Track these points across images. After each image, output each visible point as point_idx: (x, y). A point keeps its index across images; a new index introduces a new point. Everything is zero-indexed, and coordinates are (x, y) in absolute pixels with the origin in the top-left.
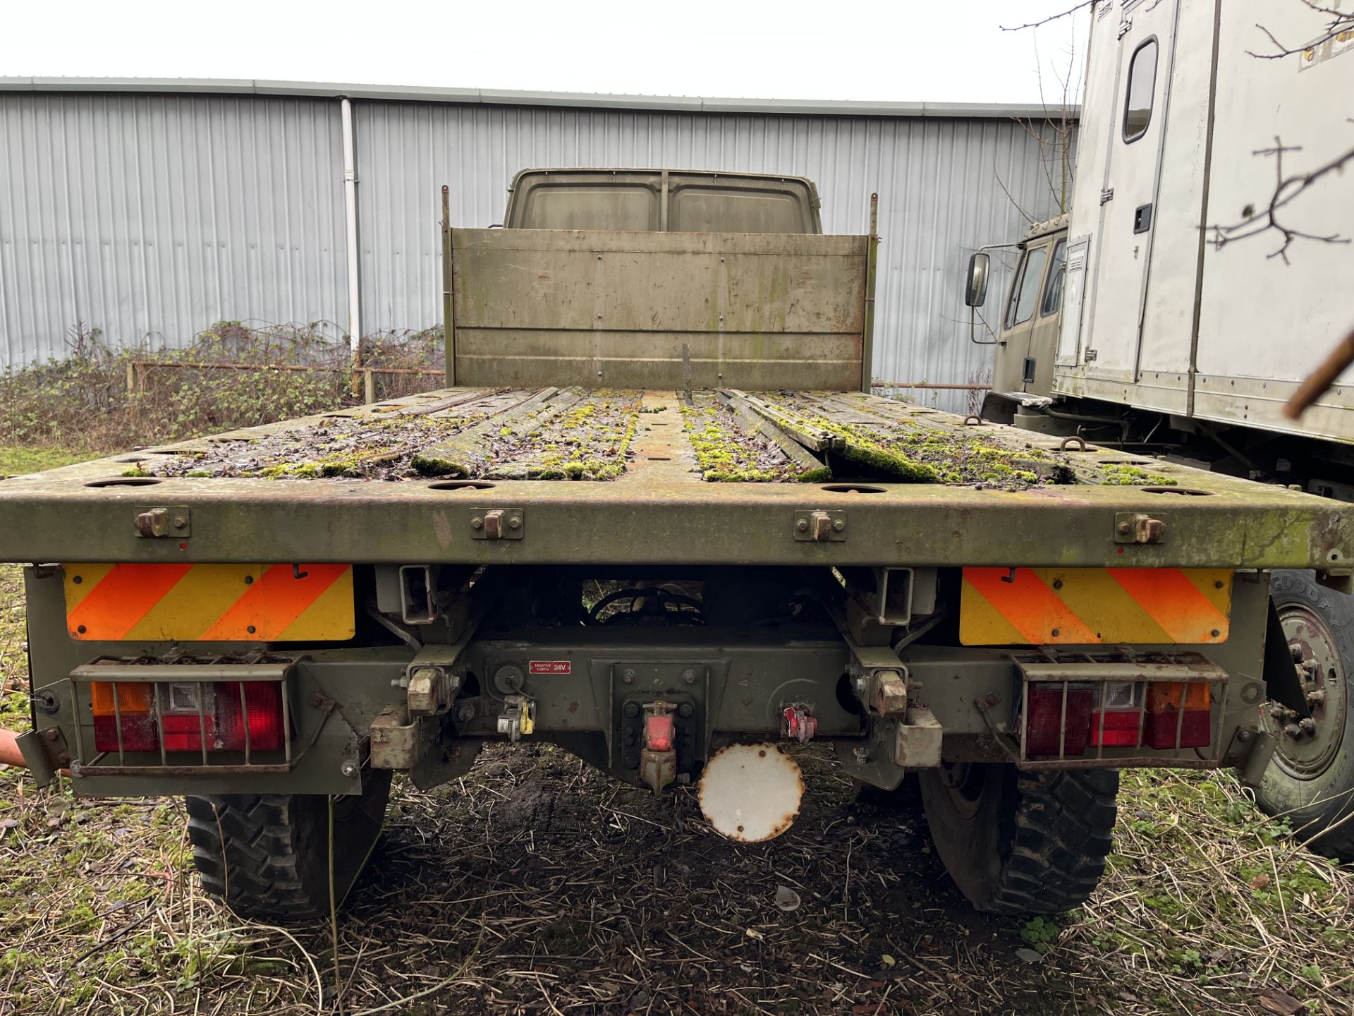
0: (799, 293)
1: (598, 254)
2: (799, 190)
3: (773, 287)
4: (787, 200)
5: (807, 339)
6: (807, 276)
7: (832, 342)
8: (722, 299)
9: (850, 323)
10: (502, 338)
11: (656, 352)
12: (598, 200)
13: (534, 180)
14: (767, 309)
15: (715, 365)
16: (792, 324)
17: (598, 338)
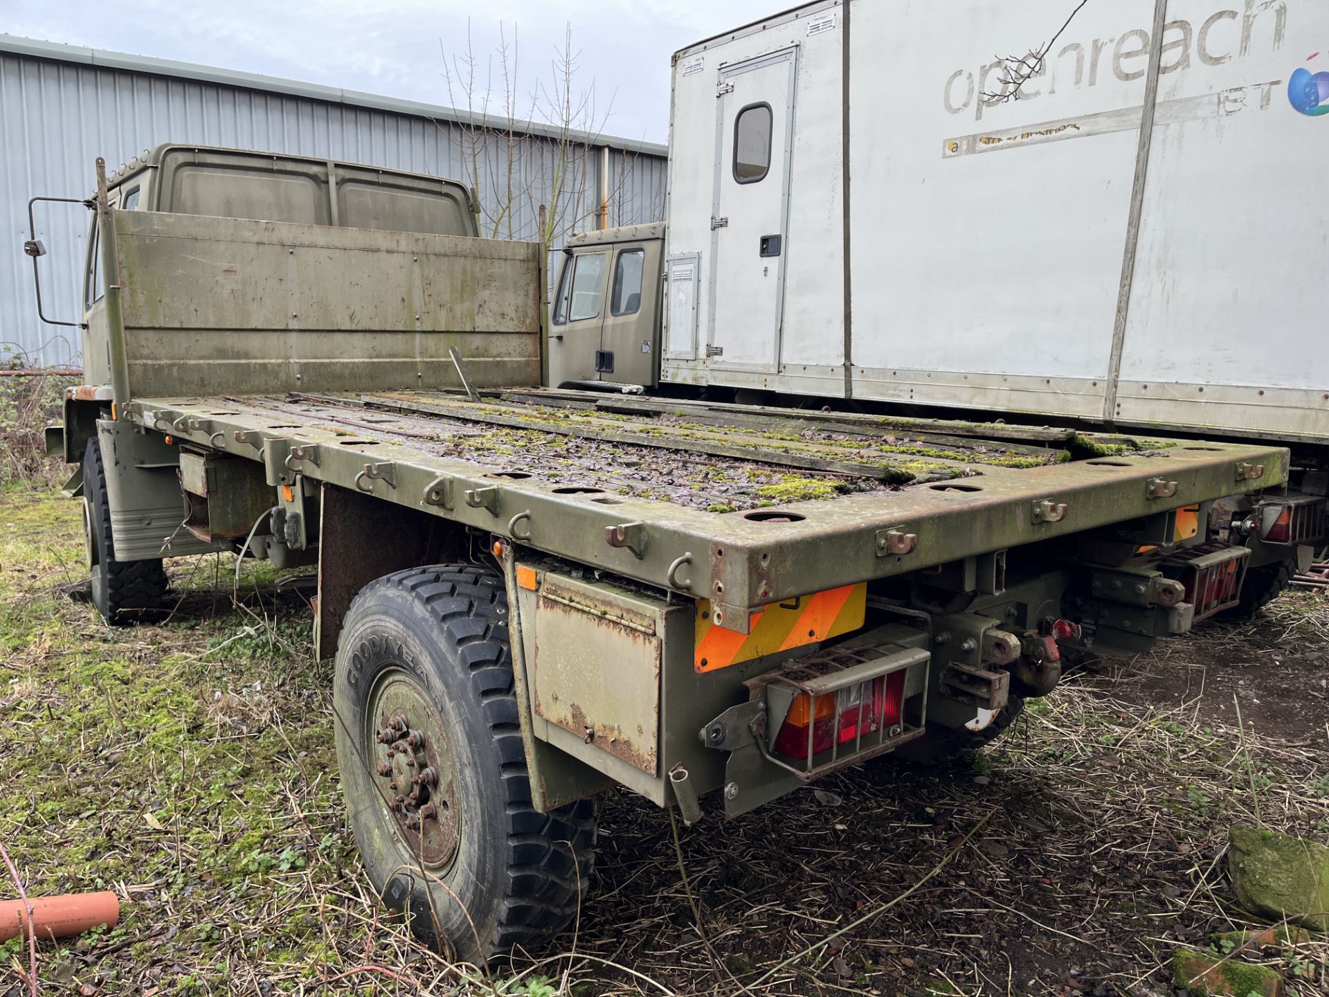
0: (485, 294)
1: (291, 248)
2: (457, 193)
3: (462, 287)
4: (446, 202)
5: (494, 338)
6: (491, 278)
7: (515, 341)
8: (417, 300)
9: (529, 324)
10: (181, 340)
11: (354, 353)
12: (256, 186)
14: (458, 308)
15: (414, 364)
16: (482, 324)
17: (293, 338)
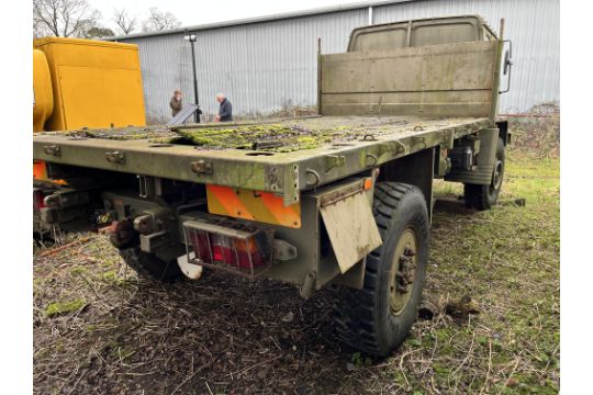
13: (358, 32)
